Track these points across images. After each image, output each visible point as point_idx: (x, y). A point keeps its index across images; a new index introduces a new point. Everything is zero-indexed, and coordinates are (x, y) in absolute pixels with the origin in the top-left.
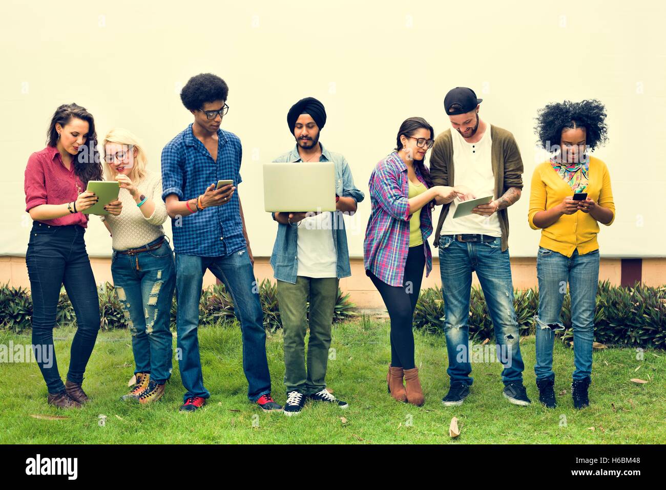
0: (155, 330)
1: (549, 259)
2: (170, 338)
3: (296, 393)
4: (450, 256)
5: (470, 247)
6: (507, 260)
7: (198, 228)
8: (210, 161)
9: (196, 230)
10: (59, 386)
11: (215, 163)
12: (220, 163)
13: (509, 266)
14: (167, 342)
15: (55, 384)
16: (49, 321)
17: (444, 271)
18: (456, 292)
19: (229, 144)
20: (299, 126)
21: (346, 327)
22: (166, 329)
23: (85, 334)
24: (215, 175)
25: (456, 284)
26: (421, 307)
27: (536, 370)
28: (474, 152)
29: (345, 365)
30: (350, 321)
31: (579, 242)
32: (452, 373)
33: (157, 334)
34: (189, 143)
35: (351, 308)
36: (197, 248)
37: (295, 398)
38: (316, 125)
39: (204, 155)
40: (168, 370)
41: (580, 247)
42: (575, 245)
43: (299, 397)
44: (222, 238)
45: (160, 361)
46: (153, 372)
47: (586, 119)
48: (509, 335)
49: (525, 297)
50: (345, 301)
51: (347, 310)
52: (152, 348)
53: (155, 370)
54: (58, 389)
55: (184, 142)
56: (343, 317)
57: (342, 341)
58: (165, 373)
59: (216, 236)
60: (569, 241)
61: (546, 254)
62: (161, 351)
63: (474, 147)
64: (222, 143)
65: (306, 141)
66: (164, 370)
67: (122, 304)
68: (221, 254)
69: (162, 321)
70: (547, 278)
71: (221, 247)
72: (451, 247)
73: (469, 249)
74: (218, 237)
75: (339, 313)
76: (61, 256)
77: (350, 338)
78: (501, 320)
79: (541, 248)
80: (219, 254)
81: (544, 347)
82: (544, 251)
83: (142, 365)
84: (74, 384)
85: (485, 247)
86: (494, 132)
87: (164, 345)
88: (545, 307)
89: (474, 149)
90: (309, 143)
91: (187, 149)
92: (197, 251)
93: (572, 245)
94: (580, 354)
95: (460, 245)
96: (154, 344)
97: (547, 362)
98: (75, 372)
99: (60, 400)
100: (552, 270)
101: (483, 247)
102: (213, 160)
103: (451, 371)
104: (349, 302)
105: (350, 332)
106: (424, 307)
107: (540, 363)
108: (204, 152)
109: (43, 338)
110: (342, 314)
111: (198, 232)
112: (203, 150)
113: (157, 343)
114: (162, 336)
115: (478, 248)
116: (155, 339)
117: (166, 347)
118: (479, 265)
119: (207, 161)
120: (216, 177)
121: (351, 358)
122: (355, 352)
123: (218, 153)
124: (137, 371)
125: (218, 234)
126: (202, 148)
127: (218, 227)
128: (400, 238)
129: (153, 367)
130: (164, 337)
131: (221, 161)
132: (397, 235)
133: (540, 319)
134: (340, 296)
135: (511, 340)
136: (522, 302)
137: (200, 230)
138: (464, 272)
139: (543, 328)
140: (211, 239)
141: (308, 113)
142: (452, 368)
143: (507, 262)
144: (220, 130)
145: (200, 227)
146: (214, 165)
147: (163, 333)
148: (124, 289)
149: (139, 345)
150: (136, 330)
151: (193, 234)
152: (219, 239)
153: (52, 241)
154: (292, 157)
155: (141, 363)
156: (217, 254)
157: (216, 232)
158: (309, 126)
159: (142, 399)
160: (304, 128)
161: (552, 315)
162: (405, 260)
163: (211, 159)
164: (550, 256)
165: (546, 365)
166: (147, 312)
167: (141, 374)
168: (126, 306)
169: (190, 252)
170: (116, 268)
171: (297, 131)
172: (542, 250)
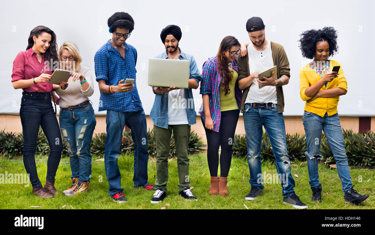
0: (82, 152)
1: (311, 118)
2: (90, 158)
3: (160, 190)
4: (249, 116)
5: (260, 111)
6: (282, 118)
7: (120, 96)
8: (122, 59)
9: (119, 97)
10: (38, 184)
11: (124, 60)
12: (127, 60)
13: (283, 121)
14: (88, 160)
15: (35, 183)
16: (32, 147)
17: (246, 125)
18: (253, 137)
19: (130, 50)
20: (167, 41)
21: (200, 156)
22: (87, 152)
23: (54, 154)
24: (125, 67)
25: (253, 132)
26: (244, 145)
27: (310, 183)
28: (262, 56)
29: (200, 178)
30: (202, 152)
31: (328, 108)
32: (252, 183)
33: (82, 155)
34: (110, 49)
35: (203, 145)
36: (120, 107)
37: (158, 193)
38: (176, 40)
39: (118, 56)
40: (88, 176)
41: (329, 111)
42: (326, 110)
43: (161, 193)
44: (133, 101)
45: (84, 171)
46: (80, 176)
47: (328, 36)
48: (285, 161)
49: (303, 139)
50: (200, 141)
51: (201, 146)
52: (80, 163)
53: (81, 175)
54: (37, 185)
55: (107, 49)
56: (198, 150)
57: (198, 164)
58: (87, 178)
59: (130, 100)
60: (323, 107)
61: (309, 115)
62: (84, 165)
63: (262, 53)
64: (127, 49)
65: (171, 49)
66: (86, 176)
67: (65, 139)
68: (134, 110)
69: (86, 148)
70: (311, 129)
71: (133, 106)
72: (249, 111)
73: (260, 112)
74: (131, 101)
75: (196, 148)
76: (39, 111)
77: (203, 162)
78: (280, 152)
79: (305, 111)
80: (132, 110)
81: (313, 169)
82: (308, 113)
83: (76, 173)
84: (50, 182)
85: (269, 110)
86: (273, 46)
87: (86, 162)
88: (311, 146)
89: (262, 55)
90: (173, 50)
91: (109, 53)
92: (120, 109)
93: (324, 110)
94: (345, 175)
95: (255, 110)
96: (81, 161)
97: (316, 178)
98: (50, 176)
99: (38, 192)
100: (314, 124)
101: (268, 110)
102: (123, 59)
103: (251, 182)
104: (202, 141)
105: (203, 159)
106: (245, 144)
107: (312, 179)
108: (118, 54)
109: (29, 157)
110: (198, 149)
111: (120, 98)
112: (117, 53)
113: (82, 161)
114: (85, 157)
115: (265, 111)
116: (81, 158)
117: (88, 163)
118: (266, 121)
119: (120, 59)
120: (126, 68)
121: (203, 174)
122: (205, 170)
123: (125, 55)
124: (73, 177)
125: (131, 99)
126: (117, 52)
127: (130, 95)
128: (217, 105)
129: (80, 174)
130: (87, 157)
131: (127, 59)
132: (215, 103)
133: (309, 153)
134: (197, 138)
135: (287, 165)
136: (302, 142)
137: (121, 97)
138: (257, 125)
139: (311, 158)
140: (128, 102)
141: (172, 34)
142: (252, 179)
143: (282, 119)
144: (125, 43)
145: (121, 95)
146: (124, 61)
147: (86, 155)
148: (66, 130)
149: (74, 162)
150: (72, 153)
151: (117, 99)
152: (131, 102)
153: (34, 103)
154: (164, 56)
155: (75, 172)
156: (131, 110)
157: (130, 98)
158: (172, 41)
159: (75, 192)
160: (170, 42)
161: (315, 150)
162: (220, 118)
163: (122, 58)
164: (311, 116)
165: (315, 179)
166: (77, 142)
167: (76, 178)
168: (67, 140)
169: (116, 110)
170: (61, 118)
171: (166, 43)
172: (306, 113)
